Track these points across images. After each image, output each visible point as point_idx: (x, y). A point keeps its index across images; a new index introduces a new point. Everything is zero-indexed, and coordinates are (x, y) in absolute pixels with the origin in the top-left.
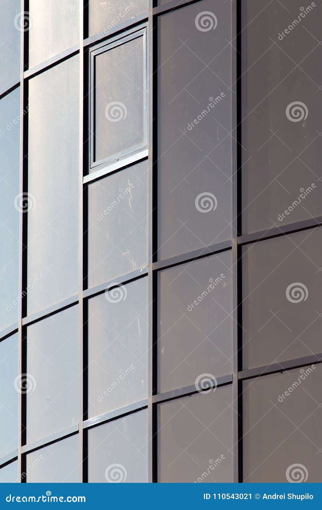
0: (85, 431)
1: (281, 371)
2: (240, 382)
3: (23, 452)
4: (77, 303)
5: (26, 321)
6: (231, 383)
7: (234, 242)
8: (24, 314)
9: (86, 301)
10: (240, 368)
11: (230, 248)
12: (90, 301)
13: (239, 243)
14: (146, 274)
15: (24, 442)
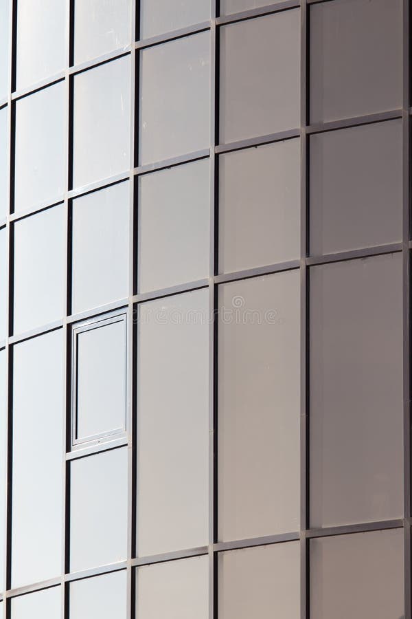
0: (70, 201)
1: (256, 146)
2: (217, 156)
3: (11, 220)
4: (64, 79)
5: (15, 95)
6: (208, 156)
7: (213, 23)
8: (13, 89)
9: (72, 77)
10: (217, 143)
11: (209, 29)
12: (76, 77)
13: (217, 24)
14: (129, 53)
15: (12, 211)
